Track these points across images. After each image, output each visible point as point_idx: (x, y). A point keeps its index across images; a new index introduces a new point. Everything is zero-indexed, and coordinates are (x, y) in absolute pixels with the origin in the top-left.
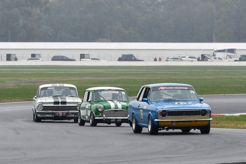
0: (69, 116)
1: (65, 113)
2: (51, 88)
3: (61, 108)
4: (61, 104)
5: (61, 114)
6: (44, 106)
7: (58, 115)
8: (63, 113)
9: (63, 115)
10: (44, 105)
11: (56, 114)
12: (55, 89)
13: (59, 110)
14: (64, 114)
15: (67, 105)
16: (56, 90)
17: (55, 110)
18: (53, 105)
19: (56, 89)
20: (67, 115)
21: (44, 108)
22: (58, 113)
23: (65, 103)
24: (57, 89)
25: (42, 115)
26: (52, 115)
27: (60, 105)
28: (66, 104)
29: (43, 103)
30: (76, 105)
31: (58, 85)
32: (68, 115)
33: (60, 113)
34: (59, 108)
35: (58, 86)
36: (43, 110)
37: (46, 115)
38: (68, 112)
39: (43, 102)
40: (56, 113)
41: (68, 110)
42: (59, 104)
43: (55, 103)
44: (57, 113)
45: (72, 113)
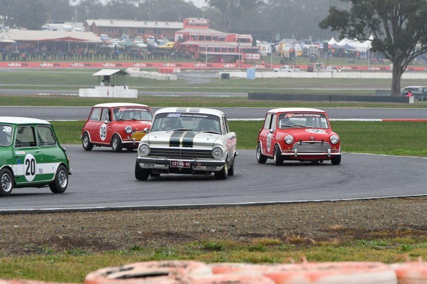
0: (197, 168)
1: (189, 162)
2: (174, 115)
3: (182, 153)
4: (183, 146)
5: (182, 164)
6: (152, 149)
7: (177, 166)
8: (185, 162)
9: (185, 166)
10: (152, 146)
11: (172, 164)
12: (181, 116)
13: (179, 156)
14: (187, 164)
15: (195, 148)
16: (183, 120)
17: (172, 156)
18: (167, 147)
19: (183, 117)
20: (193, 167)
21: (151, 152)
22: (177, 161)
23: (190, 144)
24: (185, 117)
25: (147, 165)
26: (166, 166)
27: (181, 147)
28: (192, 147)
29: (149, 142)
30: (210, 148)
31: (188, 110)
32: (195, 167)
33: (181, 162)
34: (179, 153)
35: (188, 112)
36: (149, 155)
37: (154, 166)
38: (195, 162)
39: (150, 140)
40: (172, 161)
41: (195, 157)
42: (179, 146)
43: (172, 143)
44: (174, 161)
45: (203, 164)
